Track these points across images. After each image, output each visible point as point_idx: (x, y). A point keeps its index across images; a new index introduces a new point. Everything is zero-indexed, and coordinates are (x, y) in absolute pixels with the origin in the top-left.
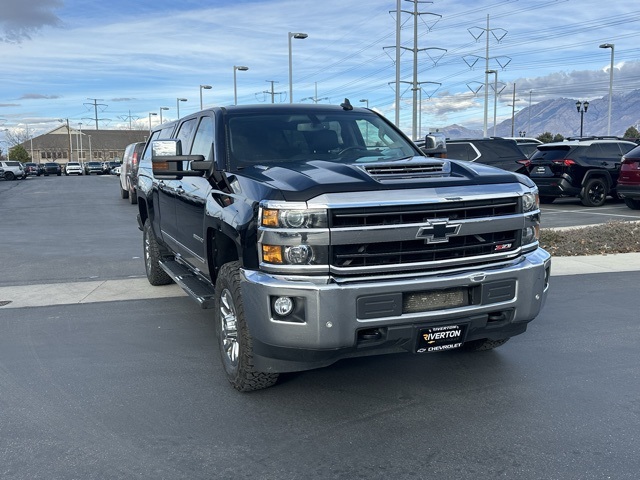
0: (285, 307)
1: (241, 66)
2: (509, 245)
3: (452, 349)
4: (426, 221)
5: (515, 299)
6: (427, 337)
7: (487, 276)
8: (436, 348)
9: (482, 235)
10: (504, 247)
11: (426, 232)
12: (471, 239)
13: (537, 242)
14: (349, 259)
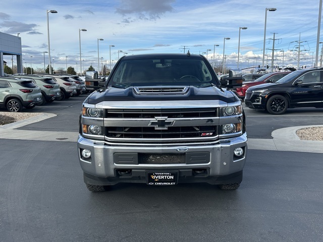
0: (88, 154)
1: (243, 27)
2: (211, 134)
3: (169, 185)
4: (154, 118)
5: (210, 163)
6: (153, 177)
7: (189, 149)
8: (160, 184)
9: (198, 127)
10: (207, 134)
11: (153, 123)
12: (191, 128)
13: (241, 132)
14: (119, 134)
